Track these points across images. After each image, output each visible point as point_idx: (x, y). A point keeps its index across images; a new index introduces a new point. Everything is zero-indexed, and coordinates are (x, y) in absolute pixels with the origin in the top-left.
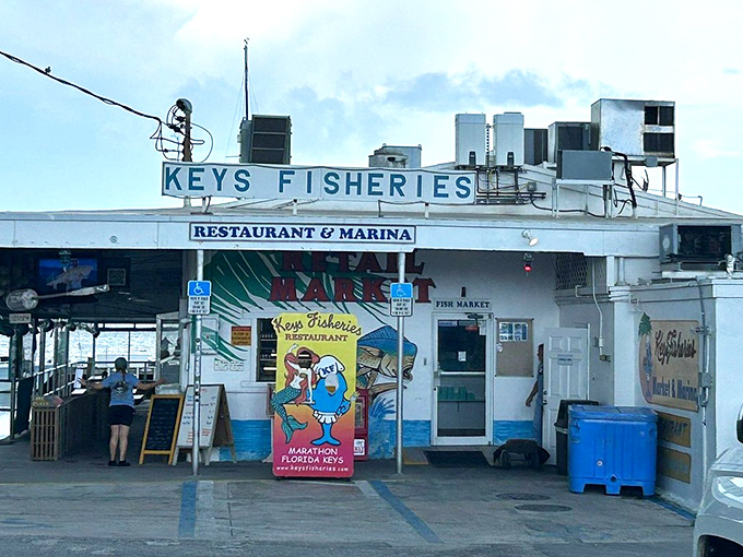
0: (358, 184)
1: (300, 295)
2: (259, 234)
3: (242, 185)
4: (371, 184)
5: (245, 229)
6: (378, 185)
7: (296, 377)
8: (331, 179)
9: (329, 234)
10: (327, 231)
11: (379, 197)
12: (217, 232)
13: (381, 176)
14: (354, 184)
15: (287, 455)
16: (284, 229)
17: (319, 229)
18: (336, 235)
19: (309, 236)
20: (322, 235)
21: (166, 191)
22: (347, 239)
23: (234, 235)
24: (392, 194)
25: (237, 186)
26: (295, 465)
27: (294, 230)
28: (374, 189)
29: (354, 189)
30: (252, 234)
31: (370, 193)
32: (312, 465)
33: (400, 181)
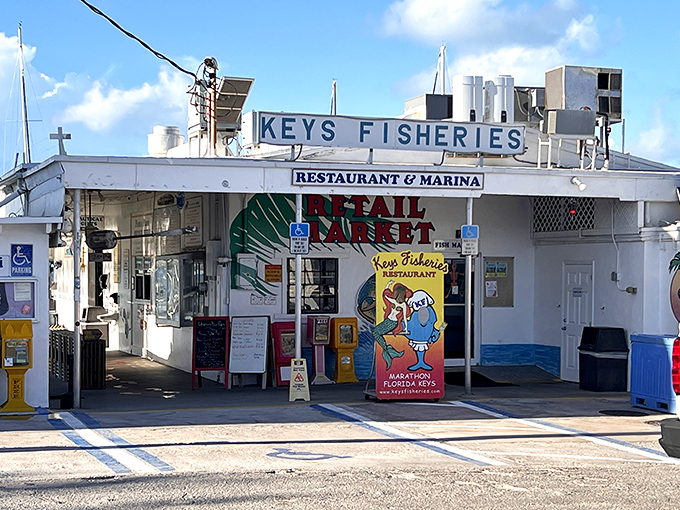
0: (427, 135)
1: (322, 237)
2: (352, 180)
3: (328, 135)
4: (438, 136)
5: (340, 175)
6: (443, 136)
7: (393, 311)
8: (404, 130)
9: (411, 180)
10: (410, 178)
11: (445, 147)
12: (316, 177)
13: (446, 128)
14: (423, 135)
15: (388, 380)
16: (373, 176)
17: (403, 176)
18: (417, 181)
19: (394, 182)
20: (406, 181)
21: (262, 140)
22: (426, 186)
23: (330, 181)
24: (455, 145)
25: (323, 136)
26: (394, 389)
27: (382, 177)
28: (440, 140)
29: (423, 139)
30: (345, 180)
31: (437, 143)
32: (411, 388)
33: (462, 132)
